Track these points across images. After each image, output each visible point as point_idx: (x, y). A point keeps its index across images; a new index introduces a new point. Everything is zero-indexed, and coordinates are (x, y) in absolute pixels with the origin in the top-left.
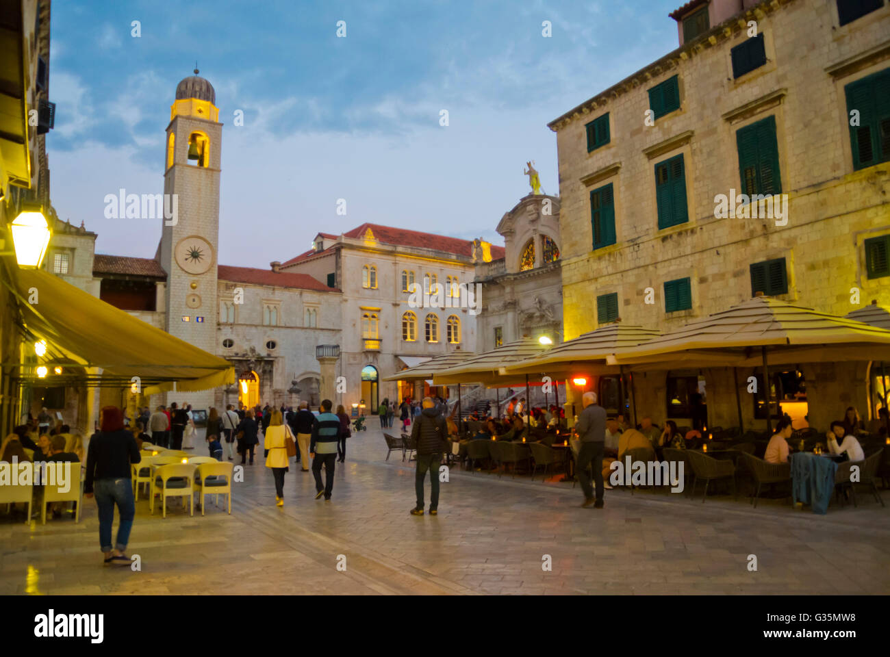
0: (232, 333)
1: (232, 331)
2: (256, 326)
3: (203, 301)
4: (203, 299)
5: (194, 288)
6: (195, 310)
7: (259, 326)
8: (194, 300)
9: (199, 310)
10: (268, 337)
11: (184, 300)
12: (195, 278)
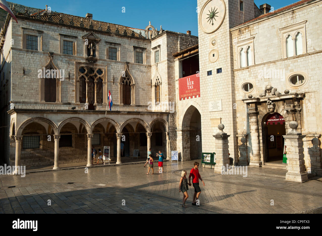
0: (250, 76)
1: (250, 74)
2: (274, 62)
3: (220, 54)
4: (219, 51)
5: (213, 44)
6: (215, 63)
7: (277, 61)
8: (214, 55)
9: (217, 63)
10: (291, 71)
11: (208, 58)
12: (213, 35)
